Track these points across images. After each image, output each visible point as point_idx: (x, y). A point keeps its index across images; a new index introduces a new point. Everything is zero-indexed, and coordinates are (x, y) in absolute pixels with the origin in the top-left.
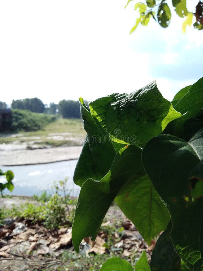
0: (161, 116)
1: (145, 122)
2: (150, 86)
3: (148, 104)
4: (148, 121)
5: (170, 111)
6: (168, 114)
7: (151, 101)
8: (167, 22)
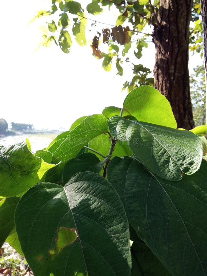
0: (33, 169)
1: (19, 176)
2: (21, 144)
3: (19, 161)
4: (21, 175)
5: (42, 165)
6: (41, 168)
7: (22, 159)
8: (68, 49)
